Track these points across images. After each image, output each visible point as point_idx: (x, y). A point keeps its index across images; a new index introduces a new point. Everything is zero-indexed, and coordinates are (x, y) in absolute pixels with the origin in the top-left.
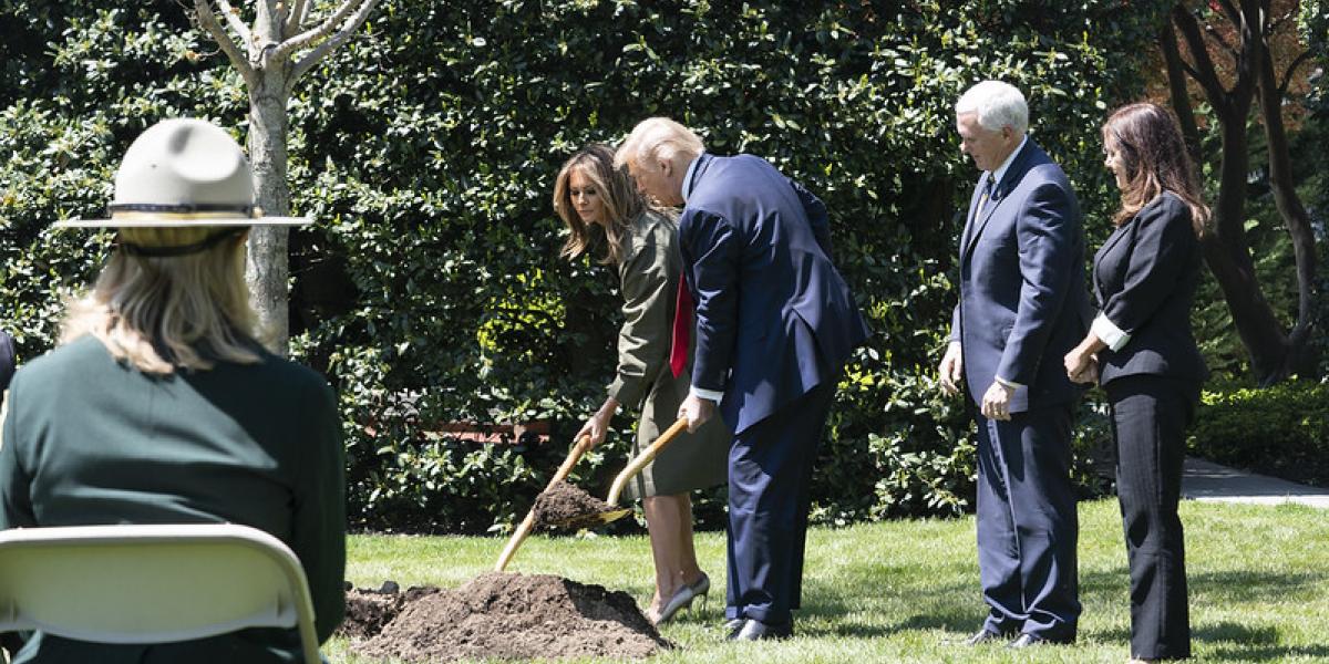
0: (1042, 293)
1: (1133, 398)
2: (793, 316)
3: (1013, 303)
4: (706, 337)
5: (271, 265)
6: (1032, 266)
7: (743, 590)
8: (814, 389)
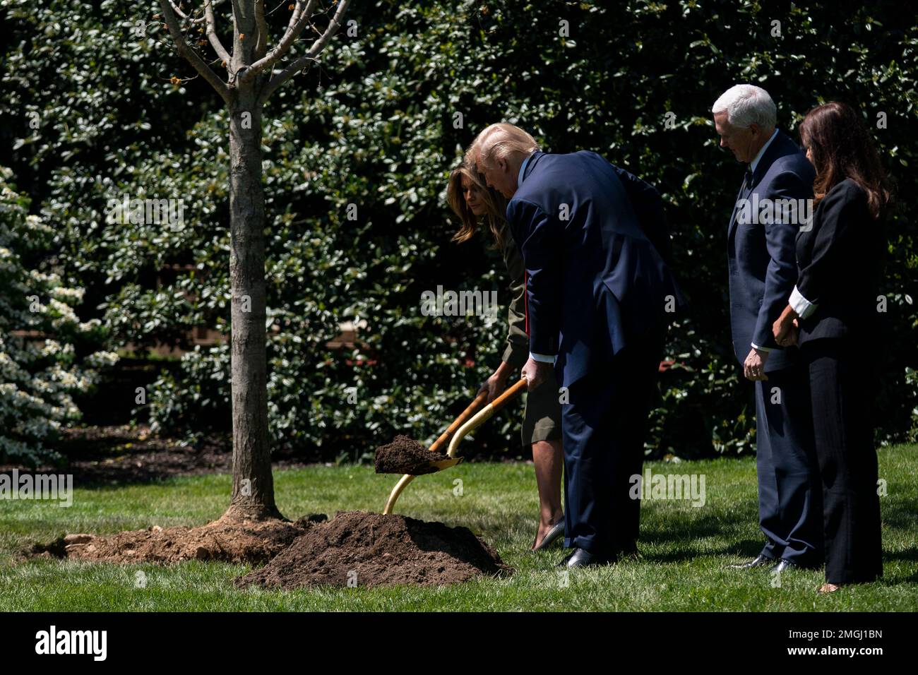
0: (782, 268)
1: (820, 360)
2: (604, 289)
3: (761, 276)
4: (534, 310)
5: (247, 252)
6: (774, 245)
7: (574, 523)
8: (620, 351)
